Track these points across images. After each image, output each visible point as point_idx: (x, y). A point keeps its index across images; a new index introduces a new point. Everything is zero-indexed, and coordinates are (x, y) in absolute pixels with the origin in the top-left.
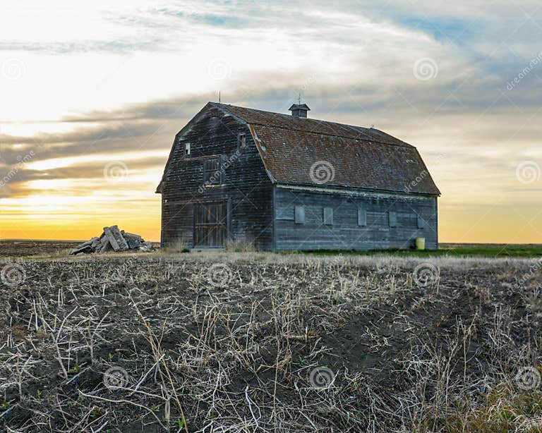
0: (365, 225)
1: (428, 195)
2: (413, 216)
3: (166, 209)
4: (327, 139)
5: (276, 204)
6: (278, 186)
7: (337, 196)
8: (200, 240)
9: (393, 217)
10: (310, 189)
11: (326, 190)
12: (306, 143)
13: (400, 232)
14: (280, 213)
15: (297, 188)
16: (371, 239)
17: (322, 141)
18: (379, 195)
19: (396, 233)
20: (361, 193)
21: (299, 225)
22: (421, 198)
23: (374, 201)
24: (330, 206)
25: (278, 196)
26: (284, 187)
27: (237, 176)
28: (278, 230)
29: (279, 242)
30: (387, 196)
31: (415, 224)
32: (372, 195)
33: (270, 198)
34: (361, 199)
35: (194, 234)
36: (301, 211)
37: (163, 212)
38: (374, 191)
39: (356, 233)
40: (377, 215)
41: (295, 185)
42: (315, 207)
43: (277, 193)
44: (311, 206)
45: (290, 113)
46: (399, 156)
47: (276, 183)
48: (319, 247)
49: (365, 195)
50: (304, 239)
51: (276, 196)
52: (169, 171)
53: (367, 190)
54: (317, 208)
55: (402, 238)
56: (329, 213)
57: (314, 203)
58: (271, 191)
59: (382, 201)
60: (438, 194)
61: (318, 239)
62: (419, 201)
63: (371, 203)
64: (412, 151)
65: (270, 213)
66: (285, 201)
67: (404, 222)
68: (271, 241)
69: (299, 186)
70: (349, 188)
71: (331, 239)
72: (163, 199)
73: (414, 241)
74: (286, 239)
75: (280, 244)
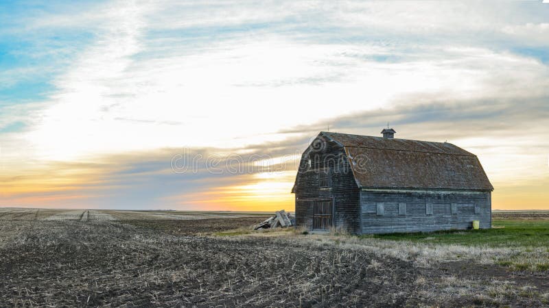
0: (432, 213)
1: (483, 191)
2: (471, 205)
3: (298, 203)
4: (404, 154)
5: (362, 203)
6: (363, 190)
7: (410, 195)
8: (316, 226)
9: (455, 207)
10: (389, 191)
11: (400, 191)
12: (387, 158)
13: (460, 218)
14: (365, 208)
15: (378, 190)
16: (436, 223)
17: (400, 155)
18: (443, 192)
19: (456, 218)
20: (428, 192)
21: (380, 216)
22: (478, 193)
23: (439, 197)
24: (404, 202)
25: (363, 197)
26: (367, 190)
27: (339, 183)
28: (363, 220)
29: (364, 228)
30: (449, 193)
31: (473, 211)
32: (437, 192)
33: (358, 198)
34: (429, 196)
35: (314, 221)
36: (381, 206)
37: (296, 205)
38: (438, 189)
39: (424, 220)
40: (442, 206)
41: (376, 188)
42: (392, 203)
43: (363, 194)
44: (389, 203)
45: (382, 136)
46: (462, 163)
47: (361, 188)
48: (394, 231)
49: (431, 192)
50: (382, 226)
51: (362, 197)
52: (300, 178)
53: (432, 189)
54: (394, 204)
55: (462, 221)
56: (403, 206)
57: (392, 200)
58: (358, 194)
59: (445, 196)
60: (492, 189)
61: (394, 225)
62: (475, 195)
63: (436, 198)
64: (473, 159)
65: (359, 209)
66: (369, 200)
67: (463, 210)
68: (359, 227)
69: (379, 188)
70: (418, 189)
71: (405, 224)
72: (296, 197)
73: (472, 223)
74: (370, 226)
75: (365, 229)
